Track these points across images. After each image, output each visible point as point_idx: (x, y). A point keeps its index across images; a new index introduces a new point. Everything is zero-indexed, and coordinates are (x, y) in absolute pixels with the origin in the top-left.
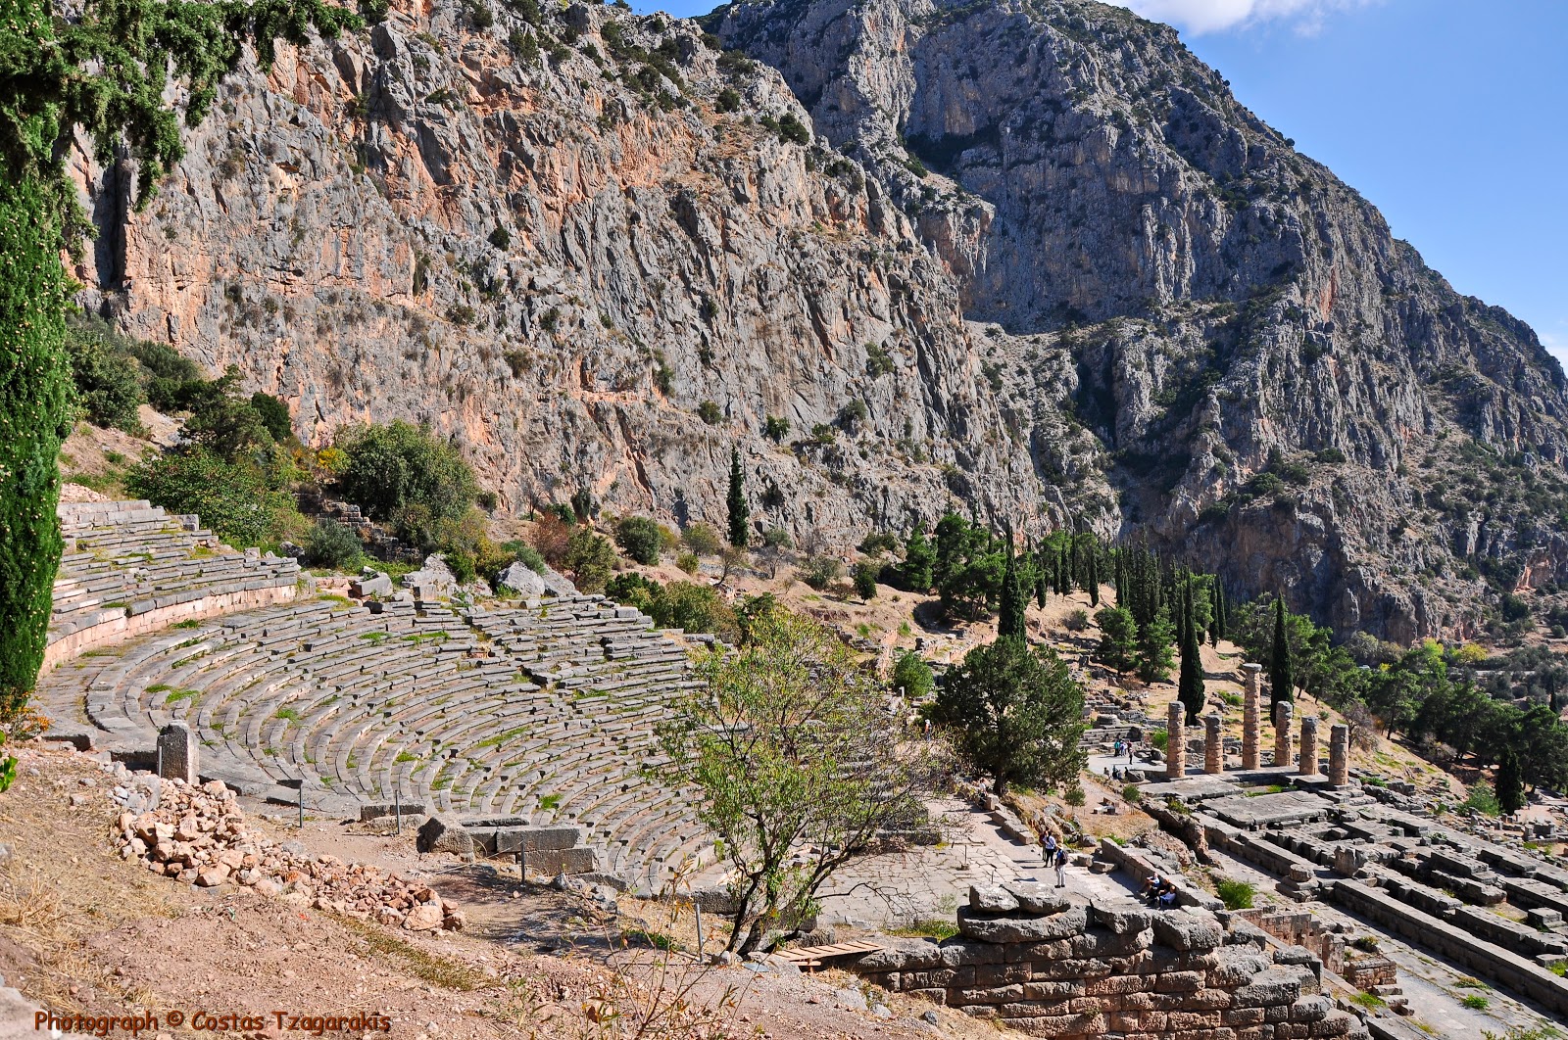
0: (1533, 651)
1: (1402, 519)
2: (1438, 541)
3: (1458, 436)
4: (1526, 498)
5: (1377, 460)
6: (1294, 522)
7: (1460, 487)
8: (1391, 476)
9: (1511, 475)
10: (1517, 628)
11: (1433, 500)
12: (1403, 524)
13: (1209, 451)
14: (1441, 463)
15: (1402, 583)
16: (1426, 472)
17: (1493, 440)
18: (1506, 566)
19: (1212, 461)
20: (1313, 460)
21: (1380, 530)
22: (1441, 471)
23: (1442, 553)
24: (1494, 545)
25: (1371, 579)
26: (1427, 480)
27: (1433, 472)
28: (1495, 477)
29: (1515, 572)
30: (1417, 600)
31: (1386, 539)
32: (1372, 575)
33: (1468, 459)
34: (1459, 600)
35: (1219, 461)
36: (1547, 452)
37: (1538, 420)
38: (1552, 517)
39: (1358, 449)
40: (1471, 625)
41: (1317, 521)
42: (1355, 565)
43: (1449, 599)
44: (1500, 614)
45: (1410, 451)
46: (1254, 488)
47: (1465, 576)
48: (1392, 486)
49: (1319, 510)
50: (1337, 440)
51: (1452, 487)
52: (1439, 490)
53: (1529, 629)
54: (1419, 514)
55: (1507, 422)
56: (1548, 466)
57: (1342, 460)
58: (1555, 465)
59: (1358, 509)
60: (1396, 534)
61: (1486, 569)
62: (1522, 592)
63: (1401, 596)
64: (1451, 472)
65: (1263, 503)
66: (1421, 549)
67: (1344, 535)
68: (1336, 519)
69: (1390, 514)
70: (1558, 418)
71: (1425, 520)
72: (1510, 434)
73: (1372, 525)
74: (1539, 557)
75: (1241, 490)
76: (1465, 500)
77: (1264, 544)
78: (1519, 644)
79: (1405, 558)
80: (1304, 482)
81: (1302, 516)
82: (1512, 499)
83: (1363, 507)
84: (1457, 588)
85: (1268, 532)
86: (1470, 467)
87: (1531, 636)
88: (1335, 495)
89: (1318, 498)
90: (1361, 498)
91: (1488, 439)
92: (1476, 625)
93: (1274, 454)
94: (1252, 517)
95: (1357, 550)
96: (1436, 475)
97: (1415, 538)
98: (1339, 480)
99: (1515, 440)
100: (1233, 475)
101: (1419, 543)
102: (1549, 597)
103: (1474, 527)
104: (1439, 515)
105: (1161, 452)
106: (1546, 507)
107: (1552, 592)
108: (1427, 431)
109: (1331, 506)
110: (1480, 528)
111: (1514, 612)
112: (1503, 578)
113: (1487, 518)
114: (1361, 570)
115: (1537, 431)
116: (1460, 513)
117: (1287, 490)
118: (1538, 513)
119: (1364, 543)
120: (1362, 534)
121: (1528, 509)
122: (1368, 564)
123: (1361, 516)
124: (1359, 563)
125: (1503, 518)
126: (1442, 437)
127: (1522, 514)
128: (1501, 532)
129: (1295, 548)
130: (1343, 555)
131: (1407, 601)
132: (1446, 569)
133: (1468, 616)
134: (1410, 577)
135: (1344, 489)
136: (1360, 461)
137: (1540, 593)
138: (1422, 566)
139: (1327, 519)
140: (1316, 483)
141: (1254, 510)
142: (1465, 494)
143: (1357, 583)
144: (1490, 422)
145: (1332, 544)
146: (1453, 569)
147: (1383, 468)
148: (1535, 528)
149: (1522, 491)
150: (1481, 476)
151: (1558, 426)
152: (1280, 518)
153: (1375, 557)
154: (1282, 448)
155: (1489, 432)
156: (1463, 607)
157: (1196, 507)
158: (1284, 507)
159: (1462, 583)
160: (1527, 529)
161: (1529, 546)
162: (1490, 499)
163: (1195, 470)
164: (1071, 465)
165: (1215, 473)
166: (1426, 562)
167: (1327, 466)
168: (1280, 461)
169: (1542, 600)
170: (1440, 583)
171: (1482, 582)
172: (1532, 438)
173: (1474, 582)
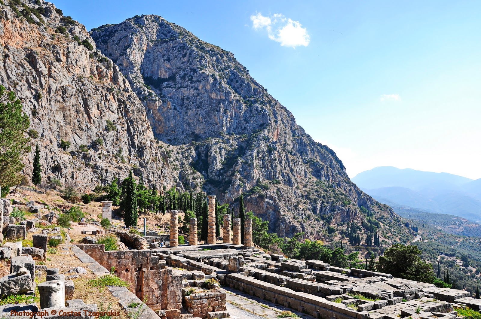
0: (337, 243)
1: (298, 202)
2: (309, 209)
3: (314, 179)
4: (334, 197)
5: (290, 183)
6: (264, 202)
7: (315, 193)
8: (295, 189)
9: (329, 190)
10: (332, 236)
11: (307, 197)
12: (298, 203)
13: (238, 179)
14: (309, 186)
15: (298, 221)
16: (305, 189)
17: (324, 181)
18: (328, 217)
19: (239, 182)
20: (271, 183)
21: (291, 205)
22: (309, 188)
23: (310, 213)
24: (325, 211)
25: (288, 220)
26: (305, 191)
27: (307, 189)
28: (325, 191)
29: (331, 219)
30: (303, 227)
31: (293, 208)
32: (289, 219)
33: (317, 185)
34: (315, 227)
35: (241, 182)
36: (339, 185)
37: (337, 176)
38: (341, 202)
39: (285, 180)
40: (319, 235)
41: (271, 202)
42: (283, 216)
43: (312, 227)
44: (327, 232)
45: (301, 183)
46: (252, 191)
47: (317, 220)
48: (295, 192)
49: (272, 198)
50: (278, 177)
51: (313, 193)
52: (309, 194)
53: (335, 236)
54: (303, 201)
55: (328, 175)
56: (339, 189)
57: (280, 183)
58: (341, 189)
59: (285, 198)
60: (296, 206)
61: (323, 218)
62: (333, 226)
63: (298, 225)
64: (312, 189)
65: (254, 196)
66: (303, 211)
67: (280, 206)
68: (277, 201)
69: (294, 201)
70: (342, 176)
71: (305, 203)
72: (329, 179)
73: (289, 204)
74: (337, 214)
75: (248, 192)
76: (316, 197)
77: (255, 209)
78: (333, 240)
79: (299, 214)
80: (267, 189)
81: (267, 200)
82: (330, 197)
83: (286, 197)
84: (315, 224)
85: (256, 205)
86: (318, 188)
87: (336, 238)
88: (277, 194)
89: (272, 194)
90: (285, 195)
91: (323, 180)
92: (320, 235)
93: (258, 181)
94: (251, 201)
95: (284, 211)
96: (308, 190)
97: (302, 208)
98: (278, 189)
99: (331, 181)
100: (245, 187)
101: (303, 209)
102: (341, 227)
103: (319, 205)
104: (309, 202)
105: (223, 180)
106: (339, 200)
107: (342, 225)
108: (306, 177)
109: (276, 197)
110: (321, 206)
111: (331, 231)
112: (328, 221)
113: (323, 202)
114: (285, 217)
115: (336, 179)
116: (315, 201)
117: (262, 192)
118: (337, 201)
119: (286, 209)
120: (286, 206)
121: (334, 200)
122: (287, 216)
123: (285, 200)
124: (285, 215)
125: (327, 203)
126: (310, 179)
127: (333, 201)
128: (327, 207)
129: (265, 210)
130: (279, 212)
131: (300, 227)
132: (311, 218)
133: (318, 233)
134: (300, 220)
135: (280, 192)
136: (285, 184)
137: (338, 225)
138: (304, 217)
139: (275, 201)
140: (271, 190)
141: (252, 198)
142: (316, 195)
143: (284, 221)
144: (323, 175)
145: (276, 209)
146: (314, 218)
147: (292, 186)
148: (336, 206)
149: (332, 195)
150: (321, 190)
151: (342, 178)
152: (260, 200)
153: (290, 213)
154: (261, 179)
155: (323, 178)
156: (316, 229)
157: (233, 197)
158: (261, 197)
159: (316, 222)
160: (334, 206)
161: (335, 211)
162: (324, 197)
163: (233, 185)
164: (192, 183)
165: (240, 186)
166: (305, 216)
167: (275, 185)
168: (260, 183)
169: (339, 227)
170: (310, 222)
171: (322, 222)
172: (335, 180)
173: (319, 222)
